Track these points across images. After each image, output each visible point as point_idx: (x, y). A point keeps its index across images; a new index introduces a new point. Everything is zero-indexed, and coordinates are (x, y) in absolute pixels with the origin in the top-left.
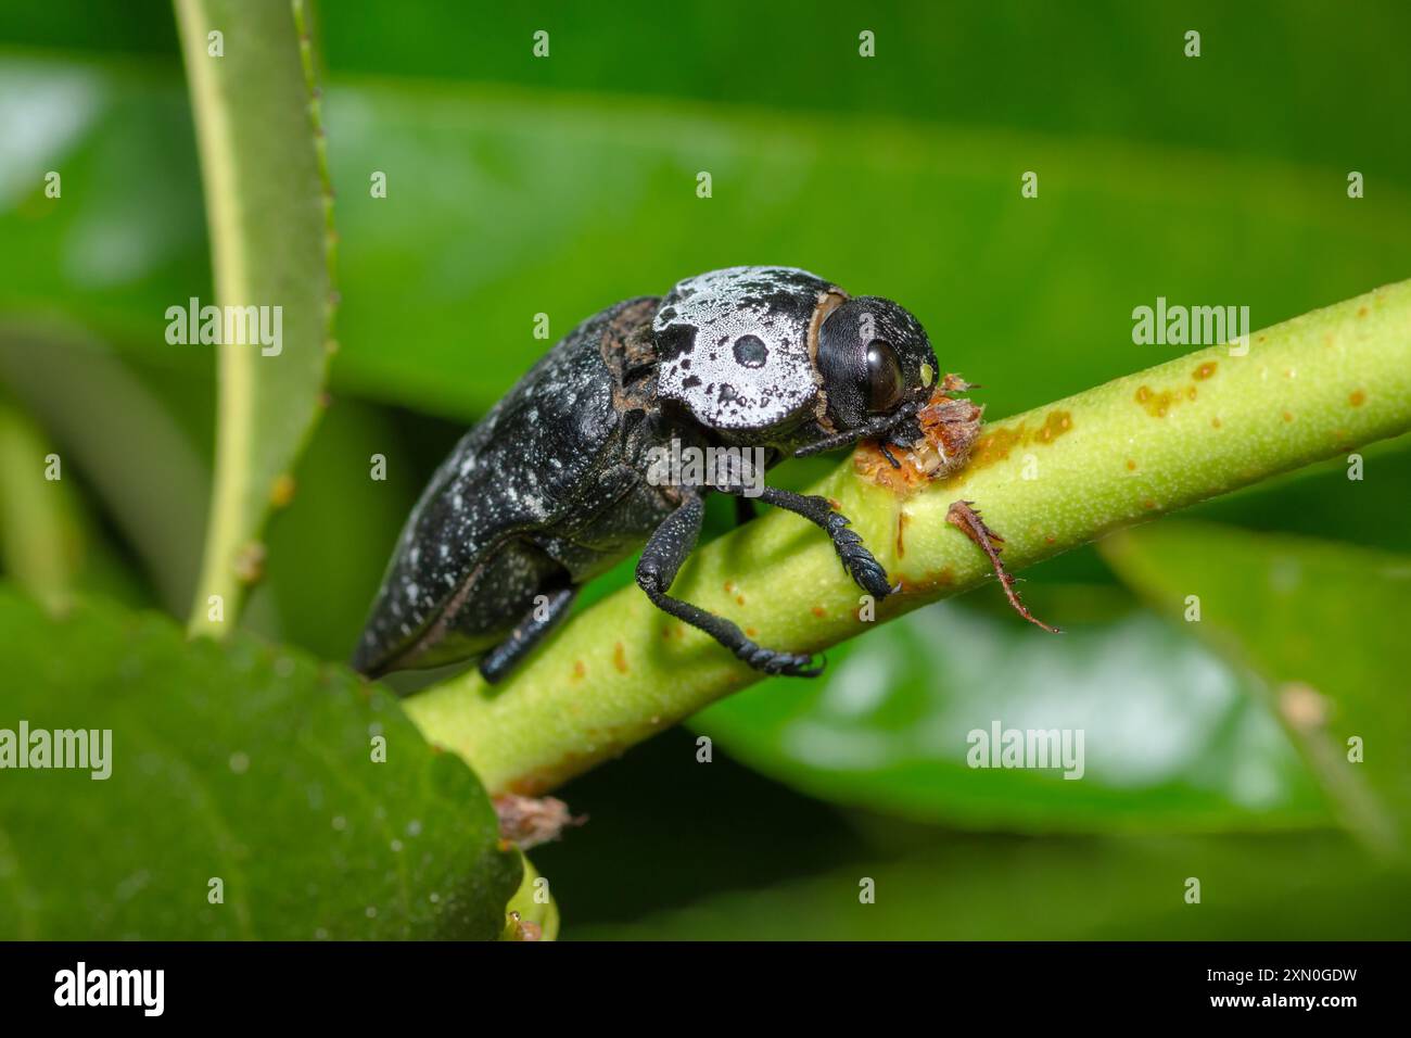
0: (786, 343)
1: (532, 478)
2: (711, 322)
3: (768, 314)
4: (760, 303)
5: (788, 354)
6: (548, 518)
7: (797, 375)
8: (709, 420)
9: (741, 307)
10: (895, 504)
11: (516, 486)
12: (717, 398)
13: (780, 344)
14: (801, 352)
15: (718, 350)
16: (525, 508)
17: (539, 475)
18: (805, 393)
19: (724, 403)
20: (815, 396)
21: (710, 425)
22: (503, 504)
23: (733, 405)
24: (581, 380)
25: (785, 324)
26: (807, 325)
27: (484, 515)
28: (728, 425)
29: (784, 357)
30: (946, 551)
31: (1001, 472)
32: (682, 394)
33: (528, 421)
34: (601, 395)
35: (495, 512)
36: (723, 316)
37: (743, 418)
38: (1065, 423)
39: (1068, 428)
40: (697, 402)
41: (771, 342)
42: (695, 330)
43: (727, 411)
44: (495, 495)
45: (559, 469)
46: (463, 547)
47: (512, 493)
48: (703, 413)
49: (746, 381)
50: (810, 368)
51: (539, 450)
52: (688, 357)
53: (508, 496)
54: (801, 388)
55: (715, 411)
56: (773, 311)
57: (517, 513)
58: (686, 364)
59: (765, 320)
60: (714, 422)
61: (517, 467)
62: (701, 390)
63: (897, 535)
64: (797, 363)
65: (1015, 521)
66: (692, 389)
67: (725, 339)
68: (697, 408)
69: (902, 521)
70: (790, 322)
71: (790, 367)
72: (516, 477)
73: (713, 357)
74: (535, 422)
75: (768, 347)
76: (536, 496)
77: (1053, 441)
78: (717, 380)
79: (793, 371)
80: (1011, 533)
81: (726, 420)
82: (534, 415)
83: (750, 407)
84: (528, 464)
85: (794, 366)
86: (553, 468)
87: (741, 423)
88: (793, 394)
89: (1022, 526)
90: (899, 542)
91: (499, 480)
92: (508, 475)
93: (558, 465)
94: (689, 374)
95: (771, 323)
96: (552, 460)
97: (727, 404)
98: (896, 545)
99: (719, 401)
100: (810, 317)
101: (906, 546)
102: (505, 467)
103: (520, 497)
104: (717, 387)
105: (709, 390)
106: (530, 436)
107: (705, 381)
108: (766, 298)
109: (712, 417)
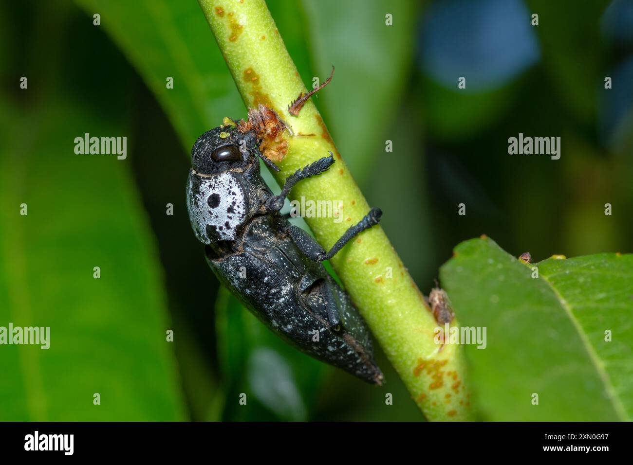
0: (210, 186)
1: (274, 291)
2: (204, 218)
3: (200, 195)
4: (196, 198)
5: (214, 185)
6: (291, 284)
7: (223, 181)
8: (243, 217)
9: (198, 207)
10: (295, 138)
11: (278, 299)
12: (233, 215)
13: (211, 188)
14: (214, 179)
15: (214, 215)
16: (287, 294)
17: (272, 288)
18: (230, 177)
19: (235, 211)
20: (232, 173)
21: (245, 217)
22: (286, 304)
23: (235, 207)
24: (232, 270)
25: (203, 187)
26: (204, 178)
27: (292, 313)
28: (244, 209)
29: (216, 186)
30: (309, 116)
31: (274, 96)
32: (233, 230)
33: (250, 293)
34: (236, 260)
35: (290, 309)
36: (201, 213)
37: (241, 202)
38: (249, 72)
39: (251, 69)
40: (236, 223)
41: (210, 192)
42: (207, 225)
43: (238, 210)
44: (283, 309)
45: (268, 279)
46: (307, 323)
47: (282, 300)
48: (240, 220)
49: (226, 201)
50: (220, 175)
51: (261, 287)
52: (218, 227)
53: (283, 302)
54: (229, 179)
55: (238, 215)
56: (199, 192)
57: (290, 298)
58: (221, 228)
59: (202, 196)
60: (243, 215)
61: (270, 298)
62: (230, 221)
63: (307, 136)
64: (218, 181)
65: (293, 88)
66: (230, 225)
67: (210, 212)
68: (238, 223)
69: (301, 135)
70: (202, 185)
71: (220, 184)
72: (274, 299)
73: (217, 217)
74: (250, 290)
75: (212, 194)
76: (281, 289)
77: (258, 75)
78: (226, 214)
79: (221, 182)
80: (297, 89)
81: (242, 210)
82: (248, 291)
83: (236, 200)
84: (268, 293)
85: (219, 182)
86: (268, 281)
87: (242, 203)
88: (230, 182)
89: (294, 85)
90: (310, 135)
91: (277, 306)
92: (274, 302)
93: (266, 279)
94: (224, 227)
95: (203, 193)
96: (265, 281)
97: (236, 210)
98: (311, 137)
99: (234, 213)
100: (200, 176)
101: (310, 133)
102: (271, 304)
103: (282, 297)
104: (228, 214)
105: (230, 218)
106: (256, 293)
107: (227, 220)
108: (194, 196)
109: (241, 216)
